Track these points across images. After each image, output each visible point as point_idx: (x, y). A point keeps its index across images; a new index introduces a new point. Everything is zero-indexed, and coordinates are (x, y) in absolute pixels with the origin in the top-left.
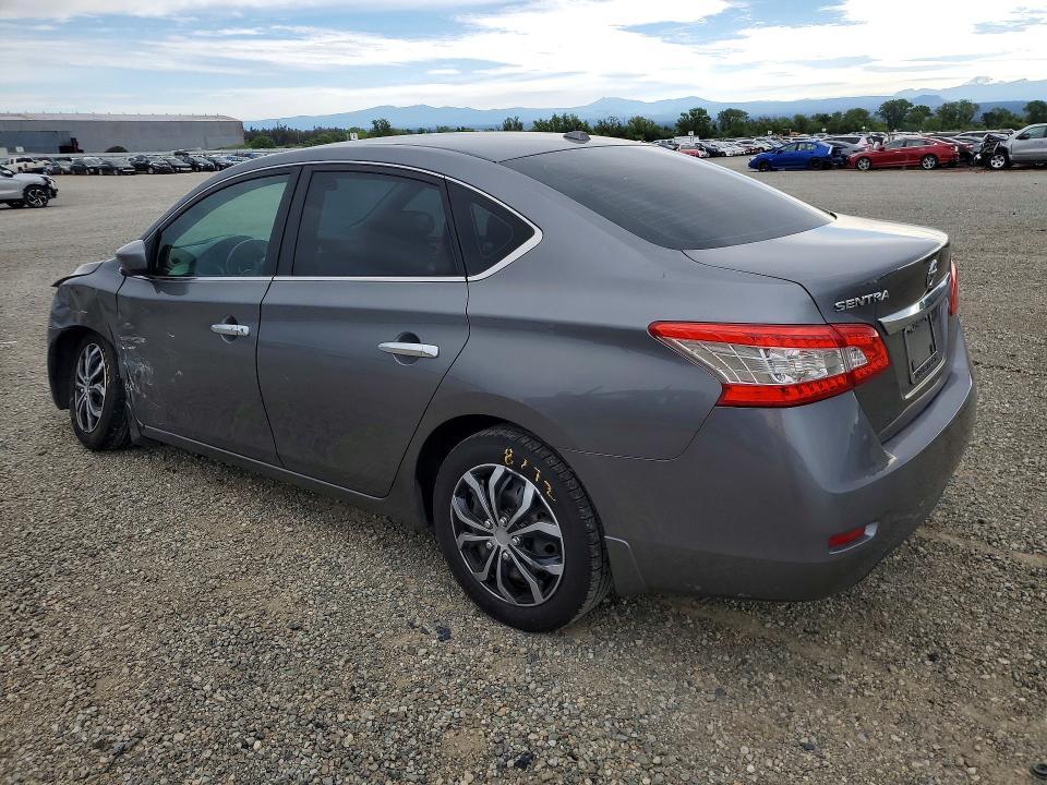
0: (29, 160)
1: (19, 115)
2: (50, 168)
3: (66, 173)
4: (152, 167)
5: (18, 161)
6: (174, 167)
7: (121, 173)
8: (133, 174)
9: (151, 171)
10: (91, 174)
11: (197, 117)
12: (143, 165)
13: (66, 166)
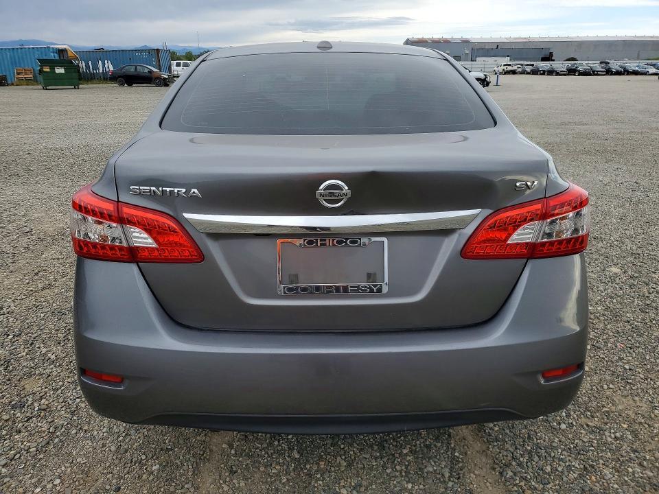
0: (510, 65)
1: (525, 38)
2: (520, 70)
3: (528, 73)
4: (579, 71)
5: (505, 65)
6: (594, 71)
7: (558, 74)
8: (565, 75)
9: (577, 73)
10: (541, 74)
11: (638, 37)
12: (574, 69)
13: (528, 69)
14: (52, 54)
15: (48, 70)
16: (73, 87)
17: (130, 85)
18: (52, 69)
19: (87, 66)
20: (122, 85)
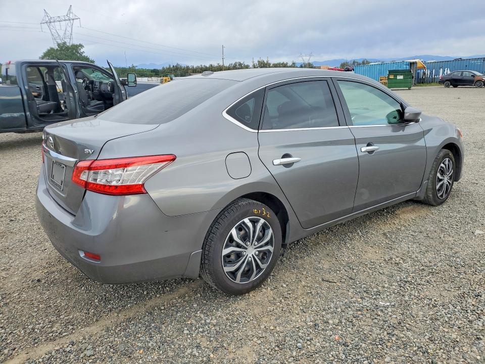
14: (405, 66)
15: (392, 77)
16: (407, 88)
17: (455, 86)
18: (396, 76)
19: (431, 73)
20: (448, 86)
